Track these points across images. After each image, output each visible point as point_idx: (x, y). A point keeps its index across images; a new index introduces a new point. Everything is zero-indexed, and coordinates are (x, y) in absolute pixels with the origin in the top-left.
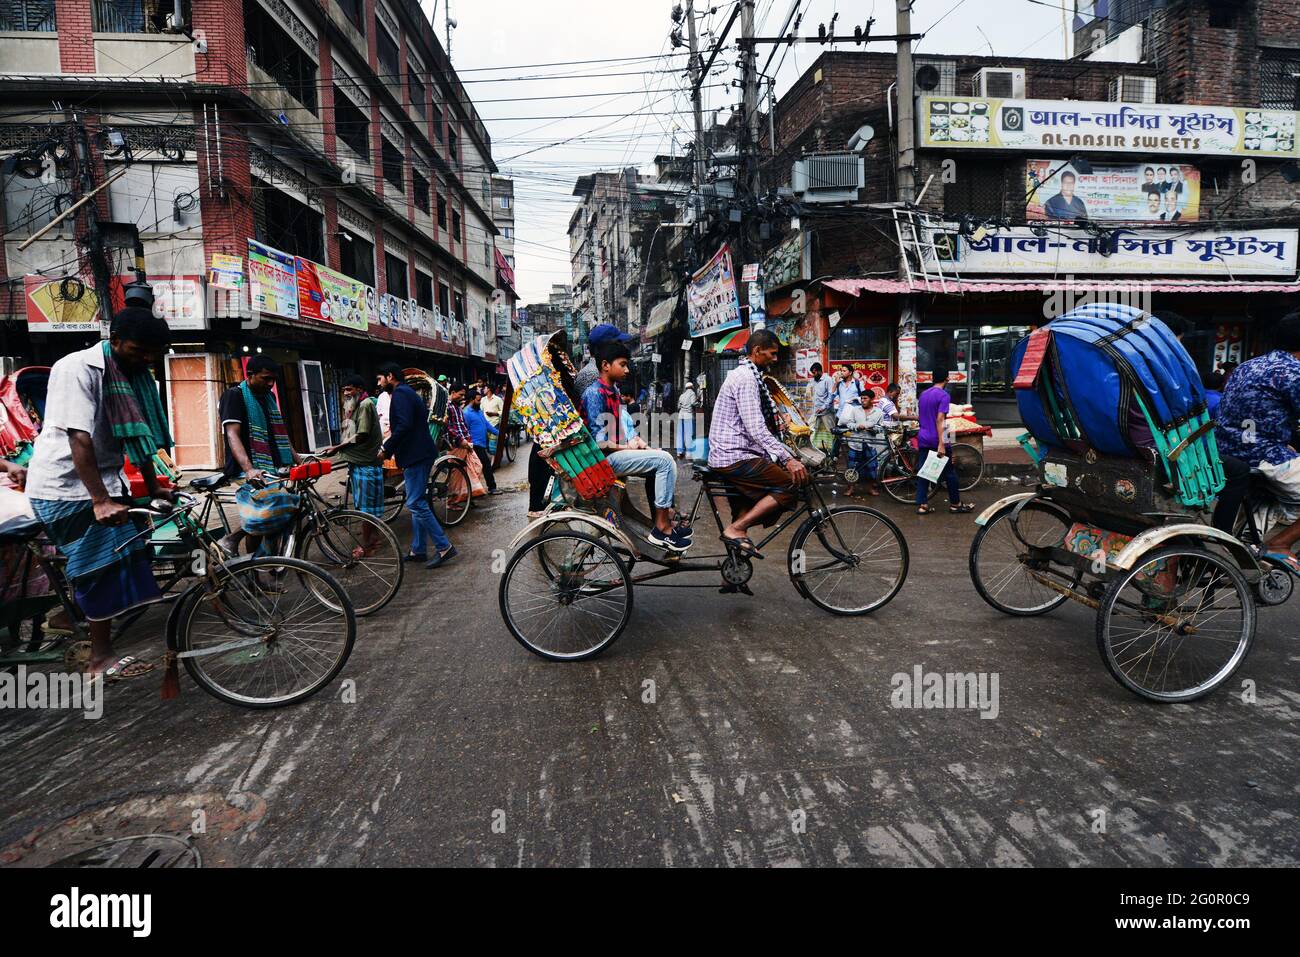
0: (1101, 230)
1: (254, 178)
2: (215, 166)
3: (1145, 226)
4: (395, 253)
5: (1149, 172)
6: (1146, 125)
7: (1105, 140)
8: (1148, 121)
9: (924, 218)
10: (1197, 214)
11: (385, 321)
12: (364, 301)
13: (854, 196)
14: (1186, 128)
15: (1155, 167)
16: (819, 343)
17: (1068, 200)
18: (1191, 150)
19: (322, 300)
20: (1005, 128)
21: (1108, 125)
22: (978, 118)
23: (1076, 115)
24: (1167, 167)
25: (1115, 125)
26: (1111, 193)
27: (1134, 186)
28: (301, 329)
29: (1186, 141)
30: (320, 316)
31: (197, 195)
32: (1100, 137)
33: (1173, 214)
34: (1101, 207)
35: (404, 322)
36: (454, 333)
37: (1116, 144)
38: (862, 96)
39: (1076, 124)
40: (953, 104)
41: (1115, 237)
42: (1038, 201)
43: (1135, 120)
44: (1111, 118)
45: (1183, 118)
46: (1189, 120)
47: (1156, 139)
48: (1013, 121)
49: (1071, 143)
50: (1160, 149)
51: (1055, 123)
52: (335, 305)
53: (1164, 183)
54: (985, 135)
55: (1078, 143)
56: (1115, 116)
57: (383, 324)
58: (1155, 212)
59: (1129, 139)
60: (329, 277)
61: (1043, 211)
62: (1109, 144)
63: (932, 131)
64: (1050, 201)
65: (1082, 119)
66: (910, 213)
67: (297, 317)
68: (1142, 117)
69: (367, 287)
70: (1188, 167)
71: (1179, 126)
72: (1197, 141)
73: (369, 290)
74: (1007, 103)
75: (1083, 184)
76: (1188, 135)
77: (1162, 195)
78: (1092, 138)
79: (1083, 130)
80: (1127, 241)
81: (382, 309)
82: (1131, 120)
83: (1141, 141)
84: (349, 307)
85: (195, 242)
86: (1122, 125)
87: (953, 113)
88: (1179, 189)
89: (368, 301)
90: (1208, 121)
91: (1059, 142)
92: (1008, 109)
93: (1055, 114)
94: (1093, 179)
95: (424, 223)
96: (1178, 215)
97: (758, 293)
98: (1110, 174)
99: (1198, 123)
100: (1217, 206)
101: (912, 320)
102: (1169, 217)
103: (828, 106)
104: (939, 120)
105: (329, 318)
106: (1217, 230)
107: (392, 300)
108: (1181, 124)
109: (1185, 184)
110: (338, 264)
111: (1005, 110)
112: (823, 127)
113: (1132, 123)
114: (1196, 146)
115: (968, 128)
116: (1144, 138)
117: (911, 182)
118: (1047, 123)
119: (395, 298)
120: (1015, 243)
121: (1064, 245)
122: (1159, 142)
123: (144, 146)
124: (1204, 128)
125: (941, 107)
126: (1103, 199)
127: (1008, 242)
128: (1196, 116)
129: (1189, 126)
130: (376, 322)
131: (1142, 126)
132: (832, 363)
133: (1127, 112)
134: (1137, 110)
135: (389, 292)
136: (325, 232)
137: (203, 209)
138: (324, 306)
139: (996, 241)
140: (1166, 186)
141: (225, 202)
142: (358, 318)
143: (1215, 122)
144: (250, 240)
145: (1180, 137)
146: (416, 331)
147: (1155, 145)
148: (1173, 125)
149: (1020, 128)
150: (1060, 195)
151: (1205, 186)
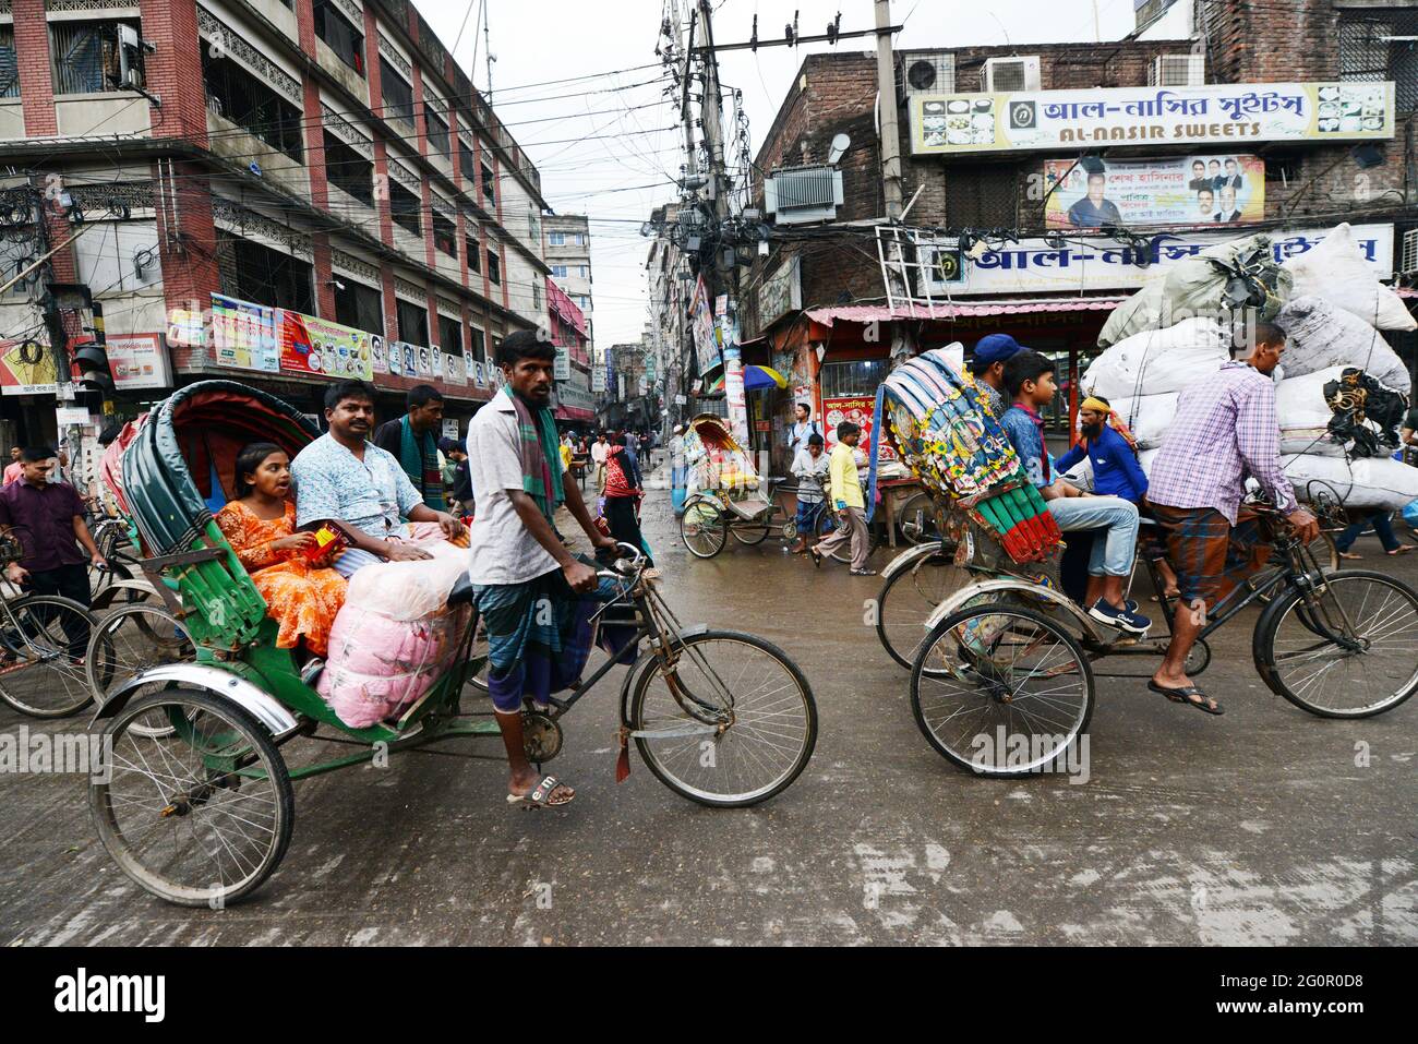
0: (1135, 238)
1: (220, 232)
2: (170, 221)
3: (1196, 230)
4: (410, 299)
5: (1199, 166)
6: (1190, 111)
7: (1138, 132)
8: (1193, 107)
9: (913, 234)
10: (1262, 212)
11: (398, 370)
12: (369, 351)
13: (831, 214)
14: (1242, 111)
15: (1206, 159)
16: (810, 380)
17: (1097, 205)
18: (1248, 137)
19: (311, 351)
20: (1013, 126)
21: (1141, 114)
22: (980, 116)
23: (1101, 105)
24: (1222, 158)
25: (1150, 113)
26: (1151, 193)
27: (1179, 183)
28: (284, 382)
29: (1242, 127)
30: (308, 368)
31: (156, 251)
32: (1132, 130)
33: (1230, 214)
34: (1138, 210)
35: (423, 371)
36: (491, 379)
37: (1153, 136)
38: (852, 101)
39: (1101, 115)
40: (949, 102)
41: (1155, 245)
42: (1058, 207)
43: (1176, 106)
44: (1146, 105)
45: (1237, 100)
46: (1245, 101)
47: (1203, 127)
48: (1023, 117)
49: (1096, 138)
50: (1209, 139)
51: (1075, 116)
52: (328, 357)
53: (1218, 177)
54: (991, 136)
55: (1105, 137)
56: (1150, 103)
57: (394, 373)
58: (1209, 212)
59: (1169, 128)
60: (321, 328)
61: (1067, 219)
62: (1143, 136)
63: (926, 135)
64: (1074, 206)
65: (1109, 110)
66: (895, 230)
67: (277, 371)
68: (1185, 102)
69: (372, 336)
70: (1249, 157)
71: (1232, 109)
72: (1256, 126)
73: (375, 339)
74: (1016, 96)
75: (1114, 185)
76: (1244, 120)
77: (1216, 192)
78: (1122, 130)
79: (1110, 121)
80: (1170, 248)
81: (392, 357)
82: (1170, 106)
83: (1184, 130)
84: (349, 357)
85: (155, 299)
86: (1159, 113)
87: (950, 112)
88: (1238, 183)
89: (373, 350)
90: (1269, 102)
91: (1081, 137)
92: (1018, 103)
93: (1075, 106)
94: (1128, 178)
95: (449, 267)
96: (1237, 214)
97: (729, 327)
98: (1148, 170)
99: (1257, 103)
100: (1286, 202)
101: (905, 350)
102: (1226, 218)
103: (813, 115)
104: (933, 122)
105: (320, 370)
106: (1285, 230)
107: (406, 348)
108: (1236, 108)
109: (1245, 178)
110: (333, 314)
111: (1013, 105)
112: (808, 139)
113: (1173, 110)
114: (1256, 132)
115: (969, 129)
116: (1188, 127)
117: (897, 194)
118: (1065, 116)
119: (411, 346)
120: (1030, 258)
121: (1091, 257)
122: (1208, 130)
123: (95, 205)
124: (1265, 109)
125: (936, 107)
126: (1140, 201)
127: (1022, 257)
128: (1254, 96)
129: (1246, 109)
130: (385, 371)
131: (1185, 112)
132: (825, 402)
133: (1165, 98)
134: (1178, 93)
135: (402, 339)
136: (315, 281)
137: (163, 266)
138: (312, 357)
139: (1007, 256)
140: (1221, 181)
141: (183, 257)
142: (360, 368)
143: (1280, 101)
144: (213, 294)
145: (1234, 122)
146: (439, 379)
147: (1203, 134)
148: (1226, 108)
149: (1033, 125)
150: (1087, 199)
151: (1271, 177)
